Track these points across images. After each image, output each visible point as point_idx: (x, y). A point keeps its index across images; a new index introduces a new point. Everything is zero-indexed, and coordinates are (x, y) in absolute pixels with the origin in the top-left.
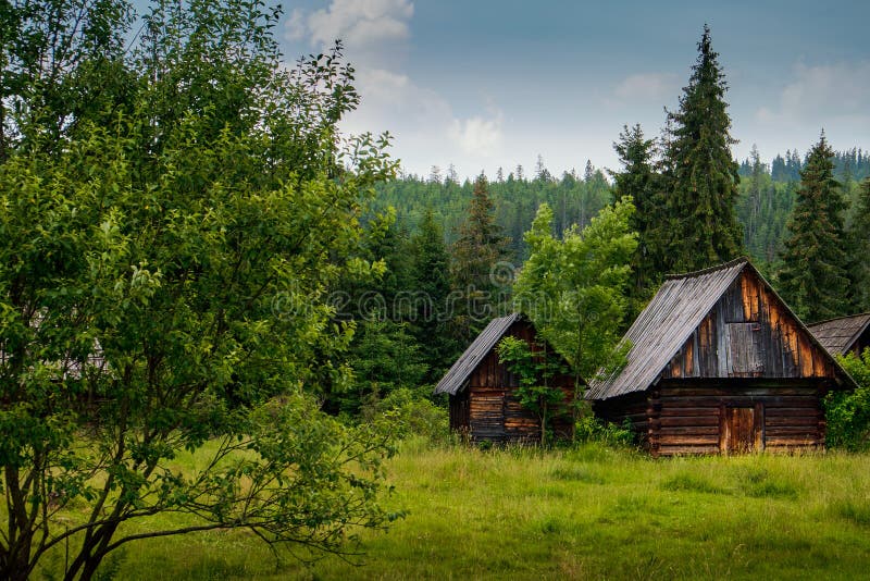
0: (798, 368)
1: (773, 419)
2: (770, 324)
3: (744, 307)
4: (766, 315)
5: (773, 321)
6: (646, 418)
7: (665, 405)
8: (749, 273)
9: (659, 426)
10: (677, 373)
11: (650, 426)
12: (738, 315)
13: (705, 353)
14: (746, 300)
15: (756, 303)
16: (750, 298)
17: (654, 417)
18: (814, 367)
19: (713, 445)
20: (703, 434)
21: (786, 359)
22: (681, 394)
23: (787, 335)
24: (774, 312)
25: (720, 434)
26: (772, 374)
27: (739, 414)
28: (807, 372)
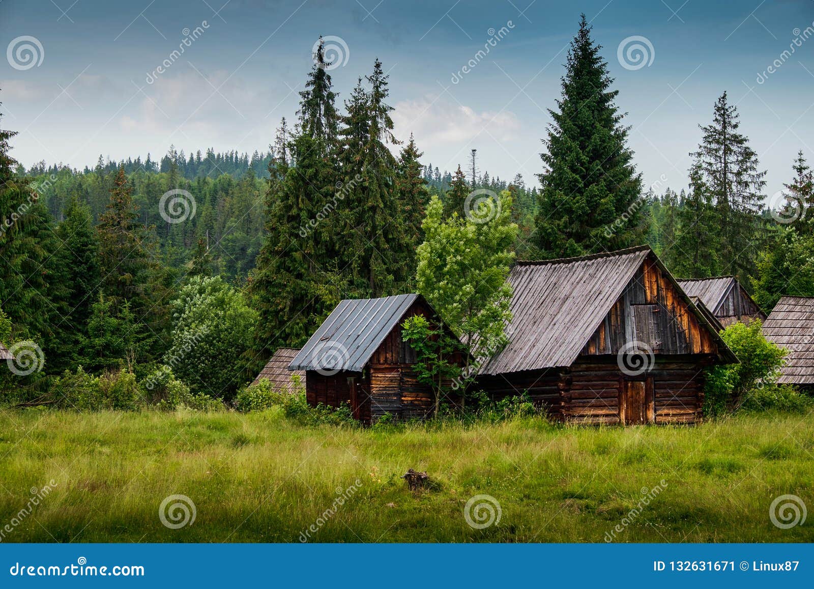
0: (689, 346)
1: (662, 391)
2: (666, 306)
3: (645, 291)
4: (663, 298)
5: (669, 303)
6: (558, 391)
7: (574, 379)
8: (651, 259)
9: (571, 399)
10: (592, 350)
11: (561, 399)
12: (641, 298)
13: (615, 333)
14: (647, 285)
15: (655, 287)
16: (651, 282)
17: (566, 391)
18: (702, 345)
19: (614, 415)
20: (605, 406)
21: (680, 336)
22: (587, 369)
23: (680, 316)
24: (669, 295)
25: (619, 406)
26: (669, 350)
27: (632, 386)
28: (697, 349)
